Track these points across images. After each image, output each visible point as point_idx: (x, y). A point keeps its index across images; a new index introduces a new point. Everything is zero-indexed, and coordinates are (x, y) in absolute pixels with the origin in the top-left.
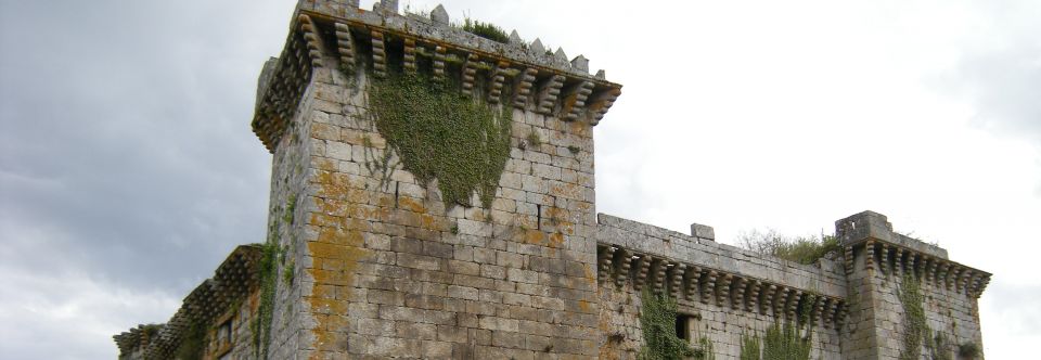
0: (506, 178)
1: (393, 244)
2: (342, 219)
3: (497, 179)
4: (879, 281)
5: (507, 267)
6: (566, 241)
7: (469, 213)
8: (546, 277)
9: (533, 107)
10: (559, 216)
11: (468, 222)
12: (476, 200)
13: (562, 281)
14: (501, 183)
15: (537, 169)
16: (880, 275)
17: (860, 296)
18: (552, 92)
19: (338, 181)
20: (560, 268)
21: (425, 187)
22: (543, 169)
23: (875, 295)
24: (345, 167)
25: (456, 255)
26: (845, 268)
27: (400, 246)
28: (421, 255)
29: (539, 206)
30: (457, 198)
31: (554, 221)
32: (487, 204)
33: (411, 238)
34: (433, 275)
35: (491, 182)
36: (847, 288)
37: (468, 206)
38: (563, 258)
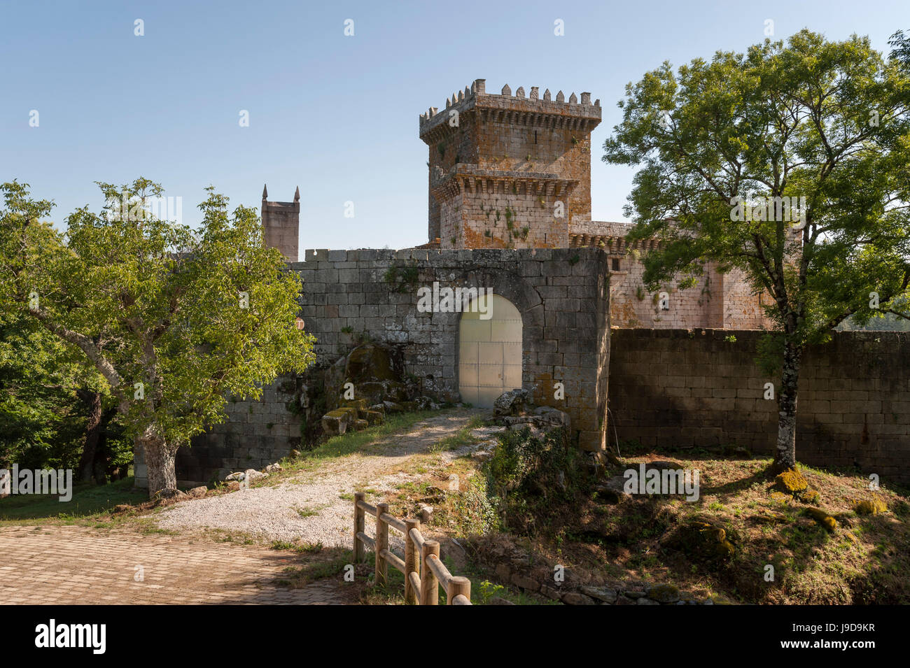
7: (519, 240)
10: (553, 237)
14: (531, 227)
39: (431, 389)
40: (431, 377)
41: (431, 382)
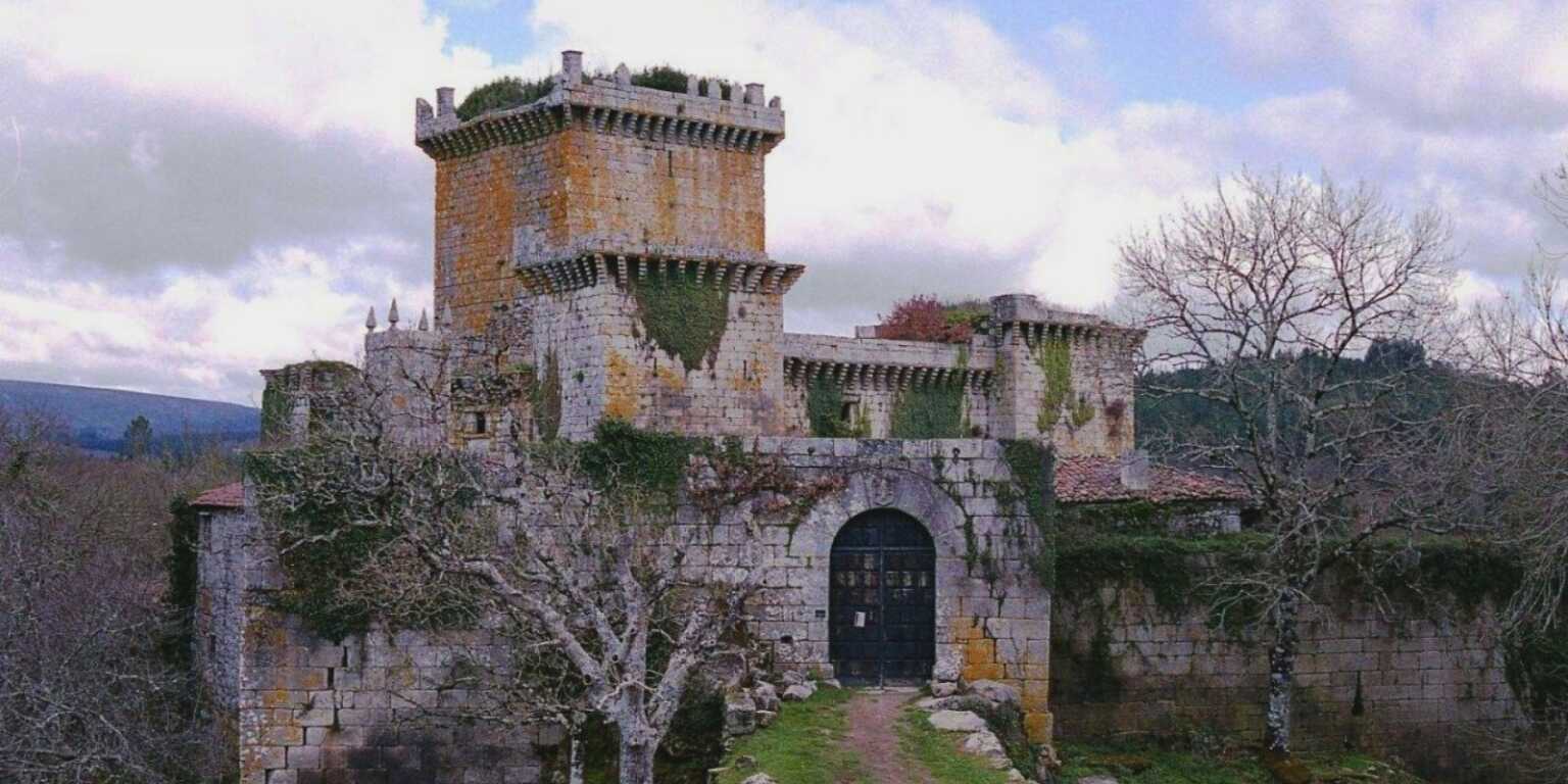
0: (723, 345)
1: (654, 401)
2: (623, 388)
3: (718, 346)
4: (1023, 355)
5: (725, 408)
6: (763, 385)
7: (700, 373)
8: (749, 412)
9: (741, 288)
10: (758, 367)
11: (698, 380)
12: (705, 364)
13: (760, 413)
14: (721, 348)
15: (744, 334)
16: (1026, 349)
17: (1007, 369)
18: (756, 276)
19: (620, 363)
20: (759, 404)
21: (672, 359)
22: (749, 335)
23: (1018, 368)
24: (623, 353)
25: (693, 404)
26: (995, 339)
27: (658, 402)
28: (671, 406)
29: (745, 362)
30: (691, 365)
31: (755, 371)
32: (711, 364)
33: (664, 396)
34: (679, 419)
35: (715, 349)
36: (997, 358)
37: (699, 368)
38: (761, 397)
39: (789, 658)
40: (787, 640)
41: (788, 647)
